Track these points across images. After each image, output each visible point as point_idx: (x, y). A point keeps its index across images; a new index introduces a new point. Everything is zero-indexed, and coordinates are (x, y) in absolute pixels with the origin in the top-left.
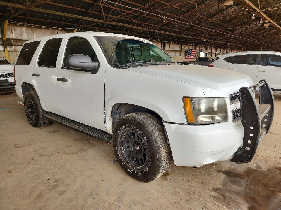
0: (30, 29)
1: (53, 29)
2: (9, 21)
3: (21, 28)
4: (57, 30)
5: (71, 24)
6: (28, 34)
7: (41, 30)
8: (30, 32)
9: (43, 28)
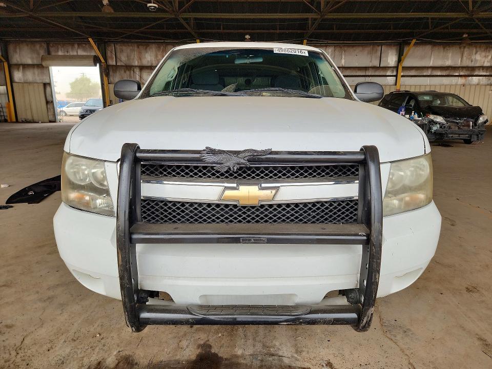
0: (338, 49)
1: (374, 44)
2: (308, 40)
3: (326, 49)
4: (381, 45)
5: (409, 30)
6: (334, 56)
7: (354, 48)
8: (337, 53)
9: (358, 46)
